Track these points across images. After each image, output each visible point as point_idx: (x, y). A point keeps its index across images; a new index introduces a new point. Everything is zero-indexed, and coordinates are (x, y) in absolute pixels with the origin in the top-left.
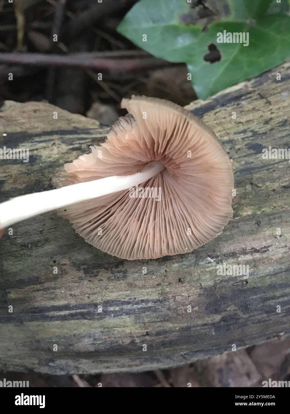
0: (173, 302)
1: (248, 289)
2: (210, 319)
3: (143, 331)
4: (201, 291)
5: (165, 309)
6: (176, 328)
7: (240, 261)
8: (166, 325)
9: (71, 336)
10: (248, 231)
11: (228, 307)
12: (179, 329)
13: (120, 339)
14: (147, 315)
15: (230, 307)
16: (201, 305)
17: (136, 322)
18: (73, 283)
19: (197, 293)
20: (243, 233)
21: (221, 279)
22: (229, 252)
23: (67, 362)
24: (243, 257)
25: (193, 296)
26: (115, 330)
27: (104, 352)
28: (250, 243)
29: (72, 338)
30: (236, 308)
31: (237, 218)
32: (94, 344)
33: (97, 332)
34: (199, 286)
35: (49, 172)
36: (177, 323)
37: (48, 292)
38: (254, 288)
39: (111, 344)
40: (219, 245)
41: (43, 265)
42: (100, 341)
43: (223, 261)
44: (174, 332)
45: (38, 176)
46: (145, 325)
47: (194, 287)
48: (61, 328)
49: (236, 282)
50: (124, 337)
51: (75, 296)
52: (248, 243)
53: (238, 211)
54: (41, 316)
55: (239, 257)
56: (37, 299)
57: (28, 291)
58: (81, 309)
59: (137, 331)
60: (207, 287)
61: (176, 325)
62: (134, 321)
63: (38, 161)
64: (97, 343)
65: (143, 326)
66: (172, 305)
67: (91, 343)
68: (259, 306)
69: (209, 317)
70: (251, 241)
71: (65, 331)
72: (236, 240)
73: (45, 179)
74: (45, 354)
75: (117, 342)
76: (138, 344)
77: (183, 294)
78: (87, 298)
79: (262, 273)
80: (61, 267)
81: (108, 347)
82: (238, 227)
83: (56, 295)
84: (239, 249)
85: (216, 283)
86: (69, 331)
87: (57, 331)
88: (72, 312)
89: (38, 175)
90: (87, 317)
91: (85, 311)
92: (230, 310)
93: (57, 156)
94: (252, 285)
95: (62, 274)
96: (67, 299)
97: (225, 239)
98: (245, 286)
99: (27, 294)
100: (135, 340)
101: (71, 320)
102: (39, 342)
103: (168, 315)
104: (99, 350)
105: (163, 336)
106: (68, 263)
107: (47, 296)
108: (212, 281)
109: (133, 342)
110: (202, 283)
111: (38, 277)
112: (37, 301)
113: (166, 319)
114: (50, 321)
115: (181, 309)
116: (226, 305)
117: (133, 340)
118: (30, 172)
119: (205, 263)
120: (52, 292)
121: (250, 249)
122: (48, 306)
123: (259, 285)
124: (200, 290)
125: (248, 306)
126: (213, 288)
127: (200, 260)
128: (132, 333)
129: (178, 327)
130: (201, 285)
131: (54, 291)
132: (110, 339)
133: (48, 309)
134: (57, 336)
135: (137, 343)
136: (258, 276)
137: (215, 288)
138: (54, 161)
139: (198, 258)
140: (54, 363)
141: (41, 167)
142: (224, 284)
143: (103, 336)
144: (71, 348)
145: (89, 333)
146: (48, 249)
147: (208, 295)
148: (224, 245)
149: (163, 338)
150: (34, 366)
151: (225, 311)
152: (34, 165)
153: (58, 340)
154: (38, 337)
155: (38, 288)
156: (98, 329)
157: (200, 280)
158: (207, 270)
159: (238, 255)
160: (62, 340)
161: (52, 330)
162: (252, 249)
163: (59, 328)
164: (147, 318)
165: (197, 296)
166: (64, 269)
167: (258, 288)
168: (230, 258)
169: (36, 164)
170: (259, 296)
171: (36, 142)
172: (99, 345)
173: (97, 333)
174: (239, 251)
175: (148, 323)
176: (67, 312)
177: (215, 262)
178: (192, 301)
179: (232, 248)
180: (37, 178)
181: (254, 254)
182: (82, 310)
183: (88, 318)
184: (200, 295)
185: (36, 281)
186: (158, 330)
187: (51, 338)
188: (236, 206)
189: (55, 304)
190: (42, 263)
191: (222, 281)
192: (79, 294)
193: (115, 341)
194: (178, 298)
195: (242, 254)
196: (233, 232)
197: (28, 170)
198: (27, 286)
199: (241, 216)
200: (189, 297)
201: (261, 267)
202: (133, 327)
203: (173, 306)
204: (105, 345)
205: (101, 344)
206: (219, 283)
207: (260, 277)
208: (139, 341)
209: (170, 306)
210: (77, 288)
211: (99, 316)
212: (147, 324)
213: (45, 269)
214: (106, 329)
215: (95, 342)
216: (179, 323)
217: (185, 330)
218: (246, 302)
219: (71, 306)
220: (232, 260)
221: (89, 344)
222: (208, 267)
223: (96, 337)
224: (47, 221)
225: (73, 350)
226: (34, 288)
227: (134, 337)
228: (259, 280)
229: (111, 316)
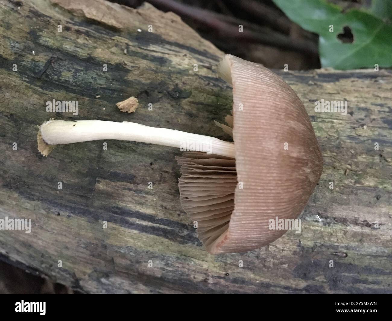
0: (265, 250)
1: (344, 264)
2: (295, 283)
3: (221, 272)
4: (297, 249)
5: (254, 255)
6: (256, 280)
7: (348, 230)
8: (247, 274)
9: (143, 252)
10: (366, 201)
11: (317, 276)
12: (258, 283)
13: (193, 273)
14: (232, 256)
15: (319, 277)
16: (291, 264)
17: (218, 259)
18: (168, 195)
19: (292, 249)
20: (360, 202)
21: (322, 243)
22: (340, 216)
23: (123, 283)
24: (352, 227)
25: (287, 250)
26: (192, 261)
27: (169, 282)
28: (363, 215)
29: (144, 254)
30: (325, 280)
31: (358, 185)
32: (163, 269)
33: (172, 256)
34: (297, 242)
35: (176, 78)
36: (259, 275)
37: (140, 195)
38: (351, 264)
39: (182, 275)
40: (332, 207)
41: (145, 165)
42: (172, 268)
43: (331, 225)
44: (253, 284)
45: (164, 78)
46: (226, 265)
47: (292, 242)
48: (136, 239)
49: (336, 251)
50: (198, 272)
51: (166, 208)
52: (362, 215)
53: (361, 178)
54: (121, 219)
55: (349, 225)
56: (125, 199)
57: (118, 187)
58: (165, 225)
59: (215, 270)
60: (305, 247)
61: (257, 277)
62: (216, 257)
63: (167, 64)
64: (167, 270)
65: (224, 266)
66: (262, 253)
67: (162, 267)
68: (348, 285)
69: (295, 280)
70: (365, 213)
71: (139, 244)
72: (351, 207)
73: (171, 83)
74: (104, 265)
75: (188, 275)
76: (210, 285)
77: (278, 246)
78: (177, 216)
79: (365, 251)
80: (162, 174)
81: (176, 278)
82: (356, 194)
83: (147, 201)
84: (351, 217)
85: (316, 245)
86: (143, 246)
87: (131, 242)
88: (155, 225)
89: (165, 76)
90: (168, 236)
91: (169, 228)
92: (318, 281)
93: (187, 66)
94: (349, 261)
95: (160, 181)
96: (156, 209)
97: (340, 202)
98: (342, 260)
99: (117, 190)
100: (208, 279)
101: (151, 234)
102: (106, 249)
103: (254, 263)
104: (165, 278)
105: (238, 285)
106: (171, 171)
107: (137, 198)
108: (313, 242)
109: (205, 281)
110: (301, 240)
111: (135, 176)
112: (124, 201)
113: (250, 267)
114: (129, 227)
115: (270, 261)
116: (316, 273)
117: (206, 279)
118: (158, 71)
119: (312, 220)
120: (144, 197)
121: (363, 220)
122: (133, 210)
123: (356, 263)
124: (297, 247)
125: (338, 282)
126: (311, 250)
127: (308, 215)
128: (209, 270)
129: (258, 280)
130: (300, 242)
131: (146, 196)
132: (183, 269)
133: (131, 214)
134: (127, 247)
135: (209, 283)
136: (359, 253)
137: (313, 251)
138: (184, 69)
139: (307, 212)
140: (108, 280)
141: (170, 70)
142: (324, 249)
143: (177, 264)
144: (137, 266)
145: (164, 255)
146: (155, 150)
147: (302, 255)
148: (338, 208)
149: (238, 287)
150: (83, 277)
151: (313, 279)
152: (164, 66)
153: (127, 253)
154: (108, 242)
155: (130, 188)
156: (174, 253)
157: (301, 236)
158: (312, 228)
159: (348, 223)
160: (131, 254)
161: (125, 239)
162: (364, 221)
163: (133, 239)
164: (231, 259)
165: (292, 252)
166: (164, 176)
167: (355, 266)
168: (340, 224)
169: (166, 66)
170: (352, 274)
171: (166, 48)
172: (168, 272)
173: (172, 258)
174: (350, 219)
175: (230, 264)
176: (150, 224)
177: (322, 223)
178: (284, 256)
179: (345, 214)
180: (163, 79)
181: (363, 228)
182: (166, 227)
183: (170, 237)
184: (295, 253)
185: (131, 179)
186: (237, 276)
187: (121, 247)
188: (360, 172)
189: (140, 211)
190: (144, 163)
191: (323, 245)
192: (171, 208)
193: (187, 273)
194: (271, 248)
195: (353, 224)
196: (350, 197)
197: (157, 68)
198: (120, 181)
199: (363, 184)
200: (283, 250)
201: (366, 244)
202: (212, 264)
203: (262, 255)
204: (174, 274)
205: (170, 271)
206: (319, 247)
207: (361, 254)
208: (212, 283)
209: (260, 254)
210: (170, 200)
211: (182, 240)
212: (228, 266)
213: (146, 170)
214: (183, 257)
215: (165, 267)
216: (262, 277)
217: (264, 287)
218: (337, 277)
219: (157, 218)
220: (340, 227)
221: (158, 268)
222: (313, 226)
223: (169, 262)
224: (163, 123)
225: (137, 269)
226: (126, 185)
227: (208, 276)
228: (359, 257)
229: (194, 243)
